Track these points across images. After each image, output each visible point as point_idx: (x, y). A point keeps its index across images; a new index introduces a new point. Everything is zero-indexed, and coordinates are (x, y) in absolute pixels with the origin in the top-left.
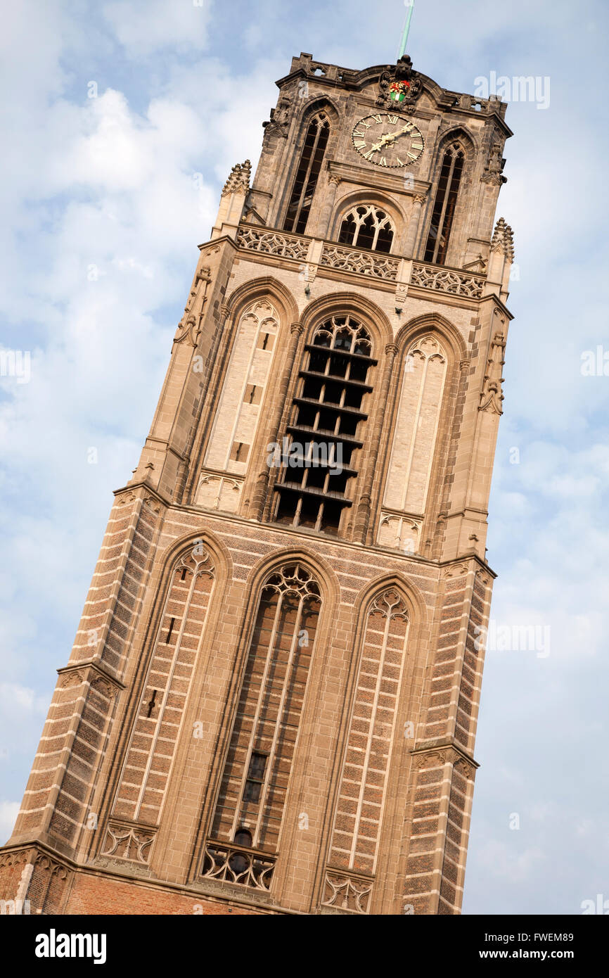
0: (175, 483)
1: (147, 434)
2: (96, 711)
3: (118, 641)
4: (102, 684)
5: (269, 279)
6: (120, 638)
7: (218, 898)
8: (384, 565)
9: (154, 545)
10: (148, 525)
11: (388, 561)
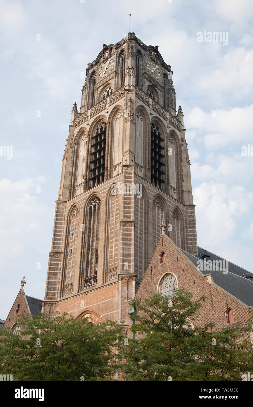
0: (67, 195)
1: (59, 187)
2: (55, 263)
3: (59, 243)
4: (55, 255)
5: (82, 128)
6: (59, 242)
7: (84, 293)
8: (111, 183)
9: (64, 214)
10: (61, 210)
11: (111, 181)
